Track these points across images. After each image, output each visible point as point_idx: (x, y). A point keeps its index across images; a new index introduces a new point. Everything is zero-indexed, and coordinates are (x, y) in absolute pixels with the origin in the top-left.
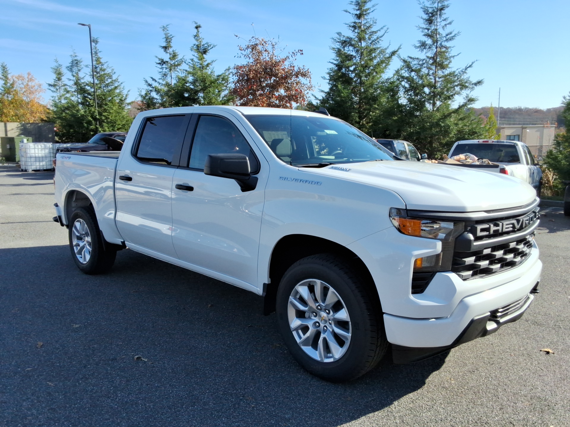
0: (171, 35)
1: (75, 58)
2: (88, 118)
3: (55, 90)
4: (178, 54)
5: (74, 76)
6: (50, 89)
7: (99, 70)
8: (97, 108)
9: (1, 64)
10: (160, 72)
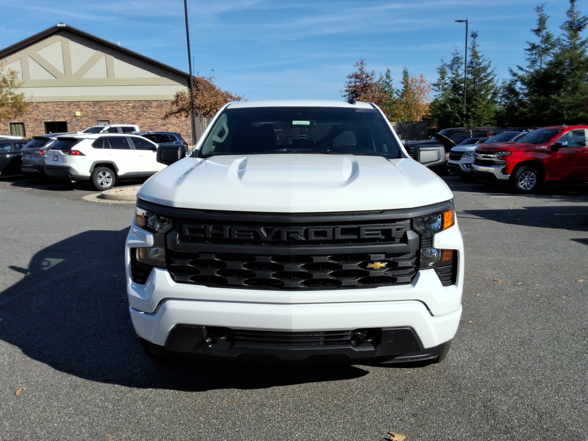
0: (546, 15)
1: (457, 56)
2: (455, 115)
3: (437, 89)
4: (553, 35)
5: (453, 74)
6: (434, 89)
7: (474, 65)
8: (465, 104)
9: (403, 70)
10: (528, 59)
